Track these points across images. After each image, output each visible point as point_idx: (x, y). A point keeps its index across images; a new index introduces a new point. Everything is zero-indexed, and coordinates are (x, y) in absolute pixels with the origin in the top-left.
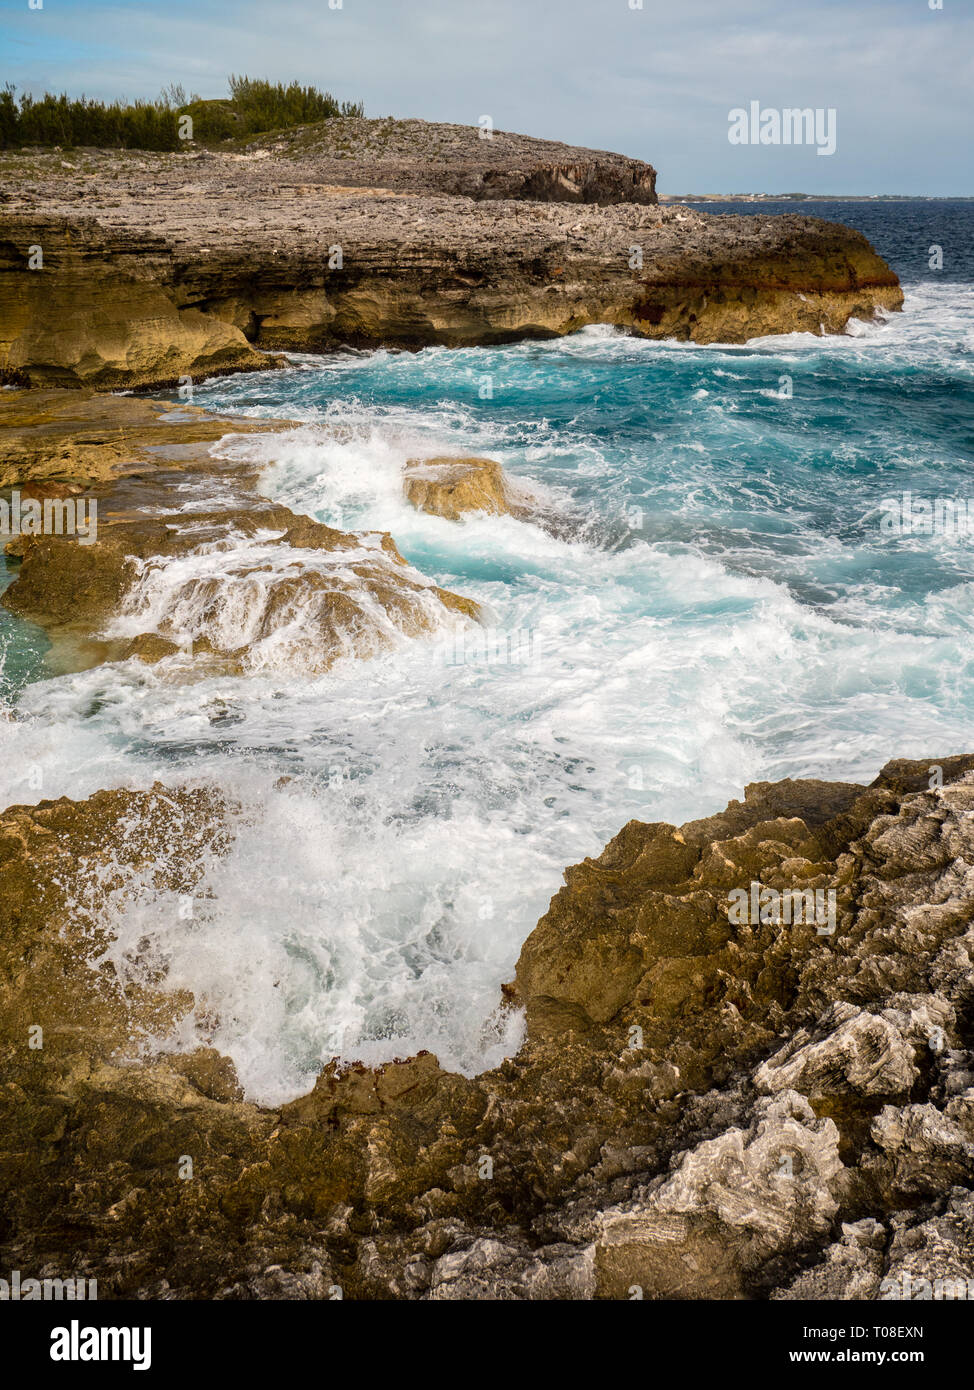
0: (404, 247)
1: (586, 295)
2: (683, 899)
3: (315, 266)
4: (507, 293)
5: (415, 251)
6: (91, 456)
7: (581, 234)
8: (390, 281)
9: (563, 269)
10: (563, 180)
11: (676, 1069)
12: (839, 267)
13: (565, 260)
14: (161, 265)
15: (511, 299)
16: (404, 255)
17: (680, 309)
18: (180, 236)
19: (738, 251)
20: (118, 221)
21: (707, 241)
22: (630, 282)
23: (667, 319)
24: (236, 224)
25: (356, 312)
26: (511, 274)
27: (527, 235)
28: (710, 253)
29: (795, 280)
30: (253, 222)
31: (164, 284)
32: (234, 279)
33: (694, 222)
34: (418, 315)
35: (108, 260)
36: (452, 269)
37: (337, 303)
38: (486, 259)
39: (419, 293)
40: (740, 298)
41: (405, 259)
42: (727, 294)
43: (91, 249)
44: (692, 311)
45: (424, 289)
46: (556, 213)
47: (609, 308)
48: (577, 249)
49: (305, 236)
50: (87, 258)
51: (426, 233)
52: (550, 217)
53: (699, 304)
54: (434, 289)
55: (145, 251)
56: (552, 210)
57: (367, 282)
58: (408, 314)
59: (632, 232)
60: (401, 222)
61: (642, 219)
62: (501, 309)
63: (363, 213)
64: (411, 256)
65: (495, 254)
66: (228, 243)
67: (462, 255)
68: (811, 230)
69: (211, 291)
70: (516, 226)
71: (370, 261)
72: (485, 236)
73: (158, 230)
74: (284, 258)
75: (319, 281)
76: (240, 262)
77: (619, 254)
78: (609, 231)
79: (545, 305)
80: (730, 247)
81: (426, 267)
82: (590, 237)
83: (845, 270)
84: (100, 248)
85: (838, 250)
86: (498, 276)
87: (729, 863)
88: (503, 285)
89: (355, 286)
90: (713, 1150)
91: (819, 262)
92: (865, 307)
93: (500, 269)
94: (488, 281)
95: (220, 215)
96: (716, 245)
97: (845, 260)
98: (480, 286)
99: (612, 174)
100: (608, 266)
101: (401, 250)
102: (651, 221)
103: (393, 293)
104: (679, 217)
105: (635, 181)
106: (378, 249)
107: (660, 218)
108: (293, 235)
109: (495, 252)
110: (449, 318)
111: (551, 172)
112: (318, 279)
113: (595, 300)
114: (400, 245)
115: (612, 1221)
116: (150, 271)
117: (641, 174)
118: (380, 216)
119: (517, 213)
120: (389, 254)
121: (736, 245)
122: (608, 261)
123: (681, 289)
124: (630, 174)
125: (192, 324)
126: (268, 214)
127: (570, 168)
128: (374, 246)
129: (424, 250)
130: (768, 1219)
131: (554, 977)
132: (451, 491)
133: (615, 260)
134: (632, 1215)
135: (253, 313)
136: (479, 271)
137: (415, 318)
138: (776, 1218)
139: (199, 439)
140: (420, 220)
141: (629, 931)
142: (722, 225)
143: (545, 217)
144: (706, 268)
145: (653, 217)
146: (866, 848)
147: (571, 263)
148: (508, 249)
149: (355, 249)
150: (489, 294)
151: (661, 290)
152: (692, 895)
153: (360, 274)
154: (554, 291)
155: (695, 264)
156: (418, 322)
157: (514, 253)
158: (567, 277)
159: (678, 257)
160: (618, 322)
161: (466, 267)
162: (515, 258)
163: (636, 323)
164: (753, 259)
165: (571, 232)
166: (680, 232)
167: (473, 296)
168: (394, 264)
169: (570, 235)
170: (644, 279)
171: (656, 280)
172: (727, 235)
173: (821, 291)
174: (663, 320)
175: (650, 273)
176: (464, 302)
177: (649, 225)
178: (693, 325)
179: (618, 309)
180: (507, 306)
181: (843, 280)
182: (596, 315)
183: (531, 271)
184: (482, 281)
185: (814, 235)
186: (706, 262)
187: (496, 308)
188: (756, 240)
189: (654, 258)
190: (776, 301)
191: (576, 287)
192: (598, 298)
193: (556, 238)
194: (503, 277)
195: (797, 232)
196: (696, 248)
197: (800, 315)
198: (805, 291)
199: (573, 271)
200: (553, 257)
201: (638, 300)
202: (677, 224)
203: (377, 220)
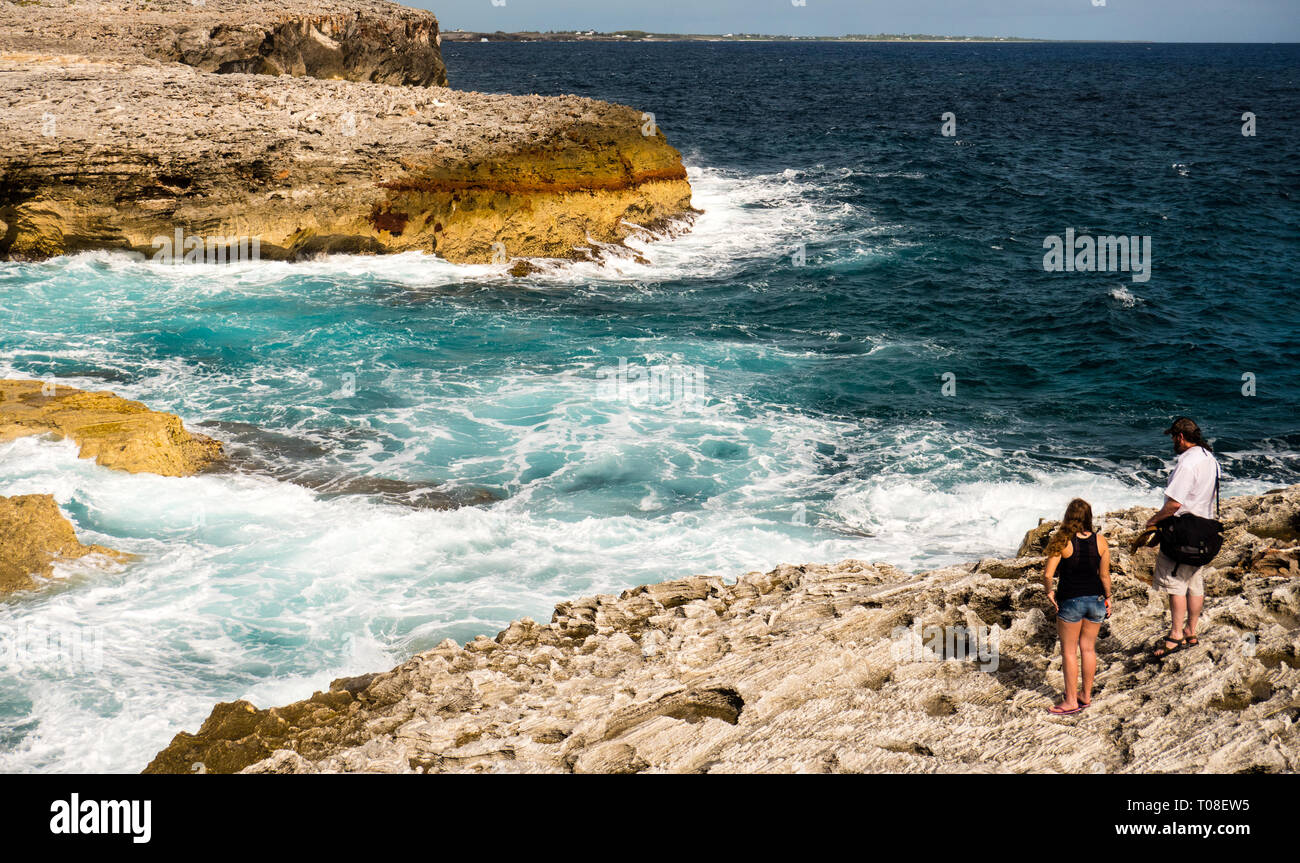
0: (93, 150)
1: (316, 202)
4: (220, 204)
5: (107, 154)
7: (315, 125)
8: (76, 190)
9: (289, 172)
10: (315, 34)
12: (613, 162)
13: (291, 161)
15: (223, 211)
16: (94, 159)
17: (424, 216)
19: (501, 145)
21: (463, 133)
22: (370, 184)
23: (410, 229)
25: (33, 226)
26: (225, 179)
27: (247, 130)
28: (465, 148)
29: (562, 178)
33: (453, 108)
34: (111, 230)
36: (153, 175)
37: (10, 216)
38: (194, 164)
39: (110, 204)
40: (492, 206)
41: (95, 164)
42: (478, 200)
44: (439, 219)
45: (119, 199)
46: (288, 98)
47: (343, 218)
48: (308, 147)
51: (123, 129)
52: (281, 102)
53: (447, 211)
54: (131, 198)
56: (285, 94)
57: (47, 191)
58: (99, 229)
59: (379, 121)
60: (94, 109)
61: (392, 105)
62: (211, 223)
63: (45, 97)
64: (103, 159)
65: (206, 157)
67: (165, 160)
68: (588, 117)
70: (237, 116)
71: (51, 166)
72: (196, 133)
77: (359, 151)
79: (265, 216)
80: (491, 140)
81: (121, 173)
82: (327, 130)
83: (619, 165)
85: (612, 143)
86: (209, 183)
87: (281, 720)
88: (216, 194)
91: (589, 156)
92: (642, 206)
93: (212, 174)
94: (197, 189)
96: (474, 138)
97: (619, 154)
98: (188, 195)
99: (378, 26)
100: (344, 166)
101: (89, 153)
102: (402, 108)
103: (80, 204)
104: (435, 102)
105: (408, 34)
106: (61, 153)
107: (413, 103)
109: (205, 155)
110: (150, 234)
111: (300, 24)
113: (325, 209)
114: (88, 147)
117: (416, 26)
118: (67, 101)
119: (240, 99)
120: (73, 158)
121: (499, 136)
122: (344, 160)
123: (427, 194)
124: (401, 26)
127: (324, 19)
128: (55, 148)
129: (119, 154)
132: (122, 449)
133: (353, 160)
136: (185, 178)
137: (108, 233)
140: (119, 108)
143: (275, 103)
144: (461, 165)
145: (405, 104)
147: (299, 165)
148: (224, 148)
149: (32, 152)
150: (195, 204)
151: (405, 195)
153: (37, 182)
154: (280, 198)
155: (448, 161)
156: (112, 238)
157: (231, 154)
158: (296, 181)
159: (429, 153)
160: (354, 233)
161: (169, 173)
162: (230, 160)
163: (375, 234)
164: (514, 154)
165: (304, 123)
166: (433, 121)
167: (178, 206)
168: (81, 170)
169: (300, 127)
170: (386, 181)
171: (400, 181)
172: (489, 124)
173: (592, 189)
174: (406, 231)
175: (393, 174)
176: (168, 213)
177: (400, 111)
178: (438, 235)
179: (353, 218)
180: (219, 220)
181: (617, 176)
182: (328, 225)
183: (251, 175)
184: (189, 189)
185: (590, 123)
186: (461, 159)
187: (206, 222)
188: (522, 131)
189: (399, 155)
190: (532, 207)
191: (304, 192)
192: (329, 205)
193: (284, 133)
194: (215, 184)
195: (571, 119)
196: (450, 142)
197: (562, 220)
198: (573, 190)
199: (301, 174)
200: (277, 158)
201: (377, 207)
202: (433, 110)
203: (64, 106)
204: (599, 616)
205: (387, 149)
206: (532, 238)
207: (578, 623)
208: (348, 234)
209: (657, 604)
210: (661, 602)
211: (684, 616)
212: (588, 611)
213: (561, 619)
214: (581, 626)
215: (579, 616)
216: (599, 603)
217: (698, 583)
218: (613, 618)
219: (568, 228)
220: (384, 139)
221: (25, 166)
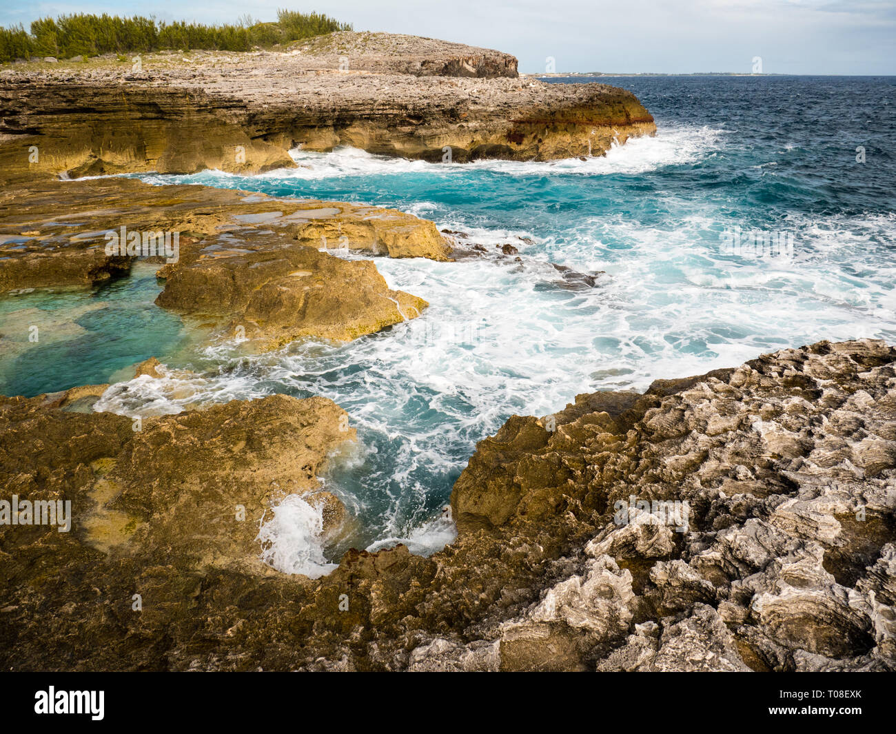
0: (377, 103)
1: (480, 128)
2: (543, 457)
3: (327, 114)
4: (436, 128)
5: (384, 105)
6: (204, 222)
7: (476, 94)
8: (370, 122)
9: (467, 114)
10: (465, 65)
11: (541, 548)
12: (620, 112)
13: (468, 109)
14: (240, 115)
15: (438, 131)
16: (378, 107)
17: (533, 135)
18: (251, 98)
19: (563, 103)
20: (216, 91)
21: (547, 98)
22: (505, 121)
23: (525, 141)
24: (283, 91)
25: (351, 140)
26: (438, 117)
27: (446, 95)
28: (549, 105)
29: (596, 119)
30: (292, 90)
31: (243, 125)
32: (282, 122)
33: (539, 87)
34: (386, 141)
35: (211, 112)
36: (405, 115)
37: (341, 134)
38: (423, 109)
39: (387, 129)
40: (566, 130)
41: (378, 110)
42: (558, 127)
43: (201, 106)
44: (539, 137)
45: (389, 126)
46: (462, 83)
47: (493, 136)
48: (475, 103)
49: (321, 97)
50: (199, 111)
51: (390, 95)
52: (459, 85)
53: (543, 133)
54: (395, 126)
55: (231, 106)
56: (461, 81)
57: (357, 123)
58: (381, 141)
59: (505, 93)
60: (375, 89)
61: (510, 86)
62: (433, 137)
63: (354, 84)
64: (382, 107)
66: (278, 102)
67: (410, 107)
68: (604, 91)
69: (269, 129)
70: (440, 90)
71: (359, 111)
72: (423, 96)
73: (238, 95)
74: (310, 109)
75: (330, 122)
76: (285, 112)
77: (498, 106)
78: (492, 93)
79: (457, 134)
80: (560, 101)
81: (390, 114)
82: (482, 96)
83: (624, 114)
84: (206, 105)
85: (620, 103)
86: (431, 118)
87: (567, 437)
88: (434, 123)
89: (350, 125)
90: (564, 587)
91: (610, 109)
93: (432, 114)
94: (425, 121)
95: (273, 86)
96: (552, 100)
97: (624, 108)
98: (421, 124)
99: (493, 62)
100: (492, 112)
102: (515, 87)
103: (372, 129)
104: (531, 85)
105: (506, 65)
106: (363, 104)
107: (521, 85)
108: (316, 97)
109: (429, 105)
110: (404, 142)
111: (459, 61)
114: (375, 101)
115: (508, 628)
116: (235, 118)
117: (509, 62)
118: (363, 86)
119: (441, 83)
120: (369, 106)
121: (563, 100)
122: (492, 109)
123: (533, 124)
124: (503, 62)
125: (259, 148)
126: (300, 85)
127: (470, 58)
128: (361, 102)
129: (389, 104)
130: (594, 624)
131: (471, 502)
132: (407, 238)
133: (496, 109)
134: (519, 624)
135: (293, 141)
136: (419, 116)
137: (384, 143)
138: (599, 623)
139: (264, 211)
140: (386, 88)
141: (513, 476)
142: (555, 89)
143: (456, 85)
144: (546, 113)
145: (517, 85)
146: (643, 426)
147: (471, 111)
148: (436, 103)
149: (350, 104)
150: (425, 128)
151: (522, 125)
152: (547, 455)
153: (353, 118)
154: (463, 126)
155: (540, 111)
156: (386, 145)
157: (439, 106)
158: (469, 118)
159: (531, 107)
160: (499, 143)
161: (412, 114)
162: (440, 108)
163: (509, 144)
164: (572, 108)
166: (532, 93)
167: (417, 129)
168: (372, 112)
169: (470, 95)
170: (513, 119)
171: (519, 119)
172: (558, 95)
173: (610, 125)
174: (524, 142)
175: (516, 116)
176: (411, 134)
178: (540, 144)
179: (498, 136)
180: (436, 135)
181: (623, 119)
182: (486, 140)
183: (449, 116)
184: (422, 121)
185: (606, 94)
186: (547, 110)
187: (429, 136)
188: (574, 97)
189: (518, 107)
190: (586, 131)
191: (474, 124)
192: (486, 130)
193: (462, 97)
194: (434, 119)
195: (597, 92)
196: (541, 102)
197: (600, 139)
198: (603, 125)
199: (472, 115)
200: (461, 108)
201: (509, 131)
202: (530, 88)
203: (362, 88)
204: (806, 368)
205: (512, 105)
207: (792, 374)
208: (496, 144)
214: (796, 376)
216: (805, 358)
217: (872, 344)
219: (602, 143)
220: (509, 101)
221: (347, 111)
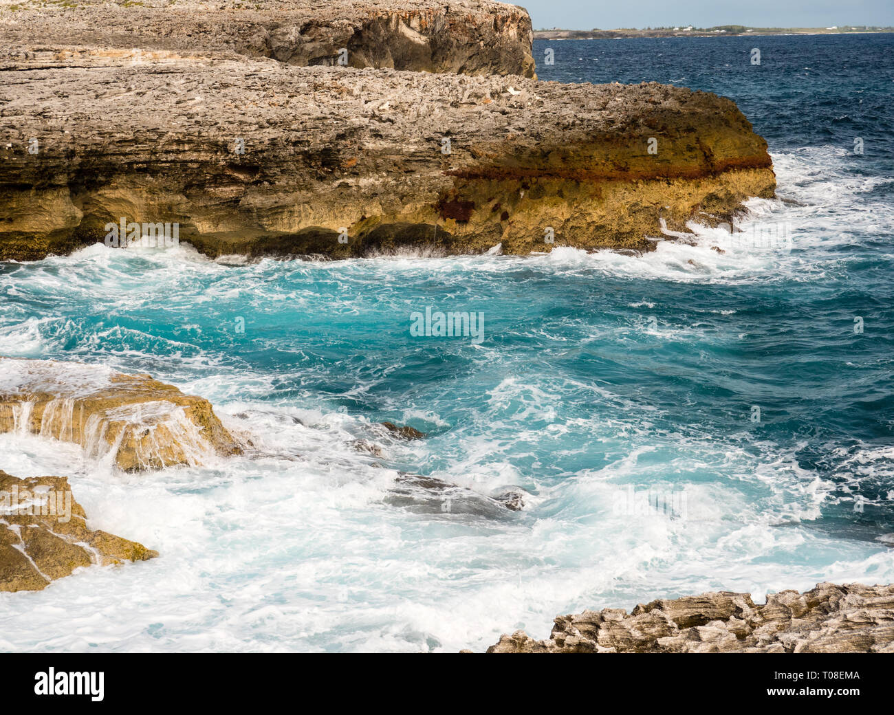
0: (165, 138)
1: (382, 190)
3: (58, 162)
4: (286, 191)
5: (179, 142)
7: (388, 114)
8: (149, 178)
9: (357, 160)
10: (403, 29)
12: (690, 149)
13: (360, 149)
15: (289, 199)
16: (166, 147)
17: (491, 205)
21: (536, 121)
22: (438, 172)
23: (476, 217)
25: (108, 213)
26: (293, 167)
27: (318, 119)
28: (537, 136)
33: (529, 96)
34: (180, 217)
36: (223, 163)
37: (86, 203)
38: (262, 151)
39: (183, 192)
40: (560, 194)
41: (167, 152)
42: (547, 188)
44: (506, 207)
45: (189, 186)
46: (363, 88)
47: (408, 206)
48: (377, 135)
49: (49, 123)
51: (198, 118)
52: (356, 92)
53: (515, 199)
54: (201, 185)
56: (360, 84)
57: (121, 179)
58: (168, 216)
59: (452, 110)
60: (173, 100)
61: (467, 94)
62: (276, 211)
63: (129, 90)
64: (175, 147)
65: (274, 145)
67: (234, 147)
68: (669, 104)
70: (311, 105)
72: (268, 122)
74: (19, 152)
75: (62, 179)
77: (429, 140)
78: (423, 110)
79: (331, 204)
80: (566, 128)
81: (192, 161)
82: (400, 118)
83: (698, 152)
85: (690, 130)
86: (277, 170)
88: (282, 182)
89: (106, 184)
92: (721, 195)
93: (280, 162)
94: (264, 176)
96: (547, 126)
97: (698, 141)
98: (256, 183)
99: (466, 20)
100: (413, 154)
102: (477, 96)
103: (151, 191)
104: (511, 90)
105: (497, 28)
106: (136, 141)
107: (488, 92)
109: (273, 143)
110: (217, 221)
111: (389, 20)
112: (61, 177)
113: (392, 197)
114: (161, 135)
117: (504, 20)
118: (150, 93)
119: (316, 89)
120: (147, 146)
121: (574, 124)
122: (412, 148)
123: (494, 181)
124: (490, 20)
127: (413, 14)
128: (130, 137)
129: (190, 142)
133: (421, 148)
136: (254, 166)
140: (198, 99)
142: (566, 99)
143: (350, 93)
144: (533, 153)
145: (480, 92)
147: (368, 153)
148: (293, 136)
149: (107, 140)
151: (472, 183)
154: (347, 186)
155: (519, 150)
157: (300, 142)
158: (363, 169)
159: (501, 140)
160: (420, 221)
161: (239, 161)
162: (300, 148)
163: (441, 223)
164: (588, 142)
165: (377, 112)
166: (508, 110)
167: (245, 194)
168: (154, 158)
169: (373, 116)
170: (454, 169)
171: (468, 170)
172: (564, 113)
173: (668, 177)
174: (472, 219)
175: (462, 162)
176: (237, 201)
177: (475, 100)
178: (504, 223)
179: (418, 206)
180: (285, 206)
181: (696, 165)
182: (394, 214)
183: (319, 163)
184: (257, 176)
185: (670, 110)
186: (533, 147)
187: (271, 209)
188: (598, 118)
189: (470, 143)
190: (603, 195)
191: (372, 180)
192: (396, 193)
193: (356, 121)
194: (282, 172)
195: (650, 106)
196: (523, 130)
197: (634, 210)
198: (649, 179)
199: (369, 161)
200: (346, 146)
201: (444, 195)
202: (508, 98)
203: (146, 98)
204: (603, 634)
205: (458, 137)
206: (602, 227)
207: (576, 641)
208: (413, 222)
209: (670, 623)
210: (674, 620)
211: (699, 639)
212: (590, 627)
213: (558, 634)
215: (577, 632)
216: (602, 619)
217: (721, 600)
218: (618, 637)
219: (641, 217)
220: (456, 127)
221: (100, 155)
